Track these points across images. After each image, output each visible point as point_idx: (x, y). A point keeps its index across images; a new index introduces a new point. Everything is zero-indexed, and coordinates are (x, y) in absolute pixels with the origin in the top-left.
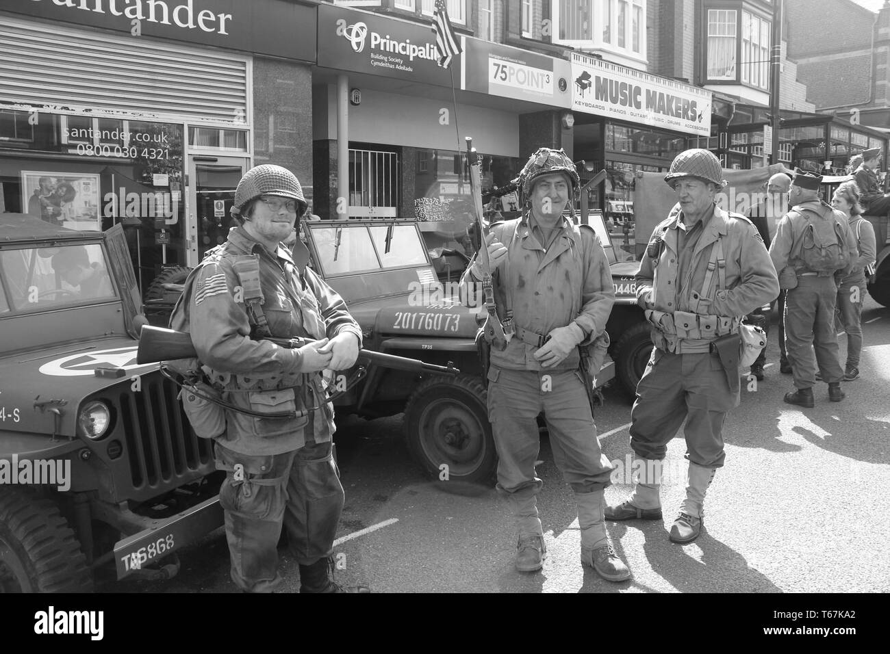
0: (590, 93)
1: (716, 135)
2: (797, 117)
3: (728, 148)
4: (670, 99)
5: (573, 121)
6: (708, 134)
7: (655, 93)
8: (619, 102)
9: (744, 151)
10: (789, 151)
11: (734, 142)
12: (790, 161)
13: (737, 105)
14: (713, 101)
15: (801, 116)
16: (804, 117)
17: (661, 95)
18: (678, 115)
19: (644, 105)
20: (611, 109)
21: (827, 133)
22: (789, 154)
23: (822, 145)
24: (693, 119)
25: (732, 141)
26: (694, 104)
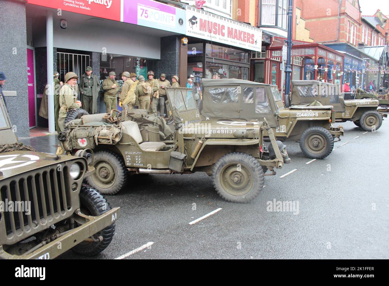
0: (197, 27)
1: (265, 51)
2: (302, 44)
3: (270, 58)
4: (240, 33)
5: (187, 41)
6: (260, 50)
7: (232, 29)
8: (213, 32)
9: (279, 60)
10: (300, 61)
11: (273, 55)
12: (301, 65)
13: (275, 37)
14: (263, 35)
15: (304, 43)
16: (306, 44)
17: (236, 30)
18: (244, 41)
19: (226, 34)
20: (208, 36)
21: (316, 52)
22: (300, 62)
23: (314, 57)
24: (252, 43)
25: (272, 54)
26: (253, 35)
